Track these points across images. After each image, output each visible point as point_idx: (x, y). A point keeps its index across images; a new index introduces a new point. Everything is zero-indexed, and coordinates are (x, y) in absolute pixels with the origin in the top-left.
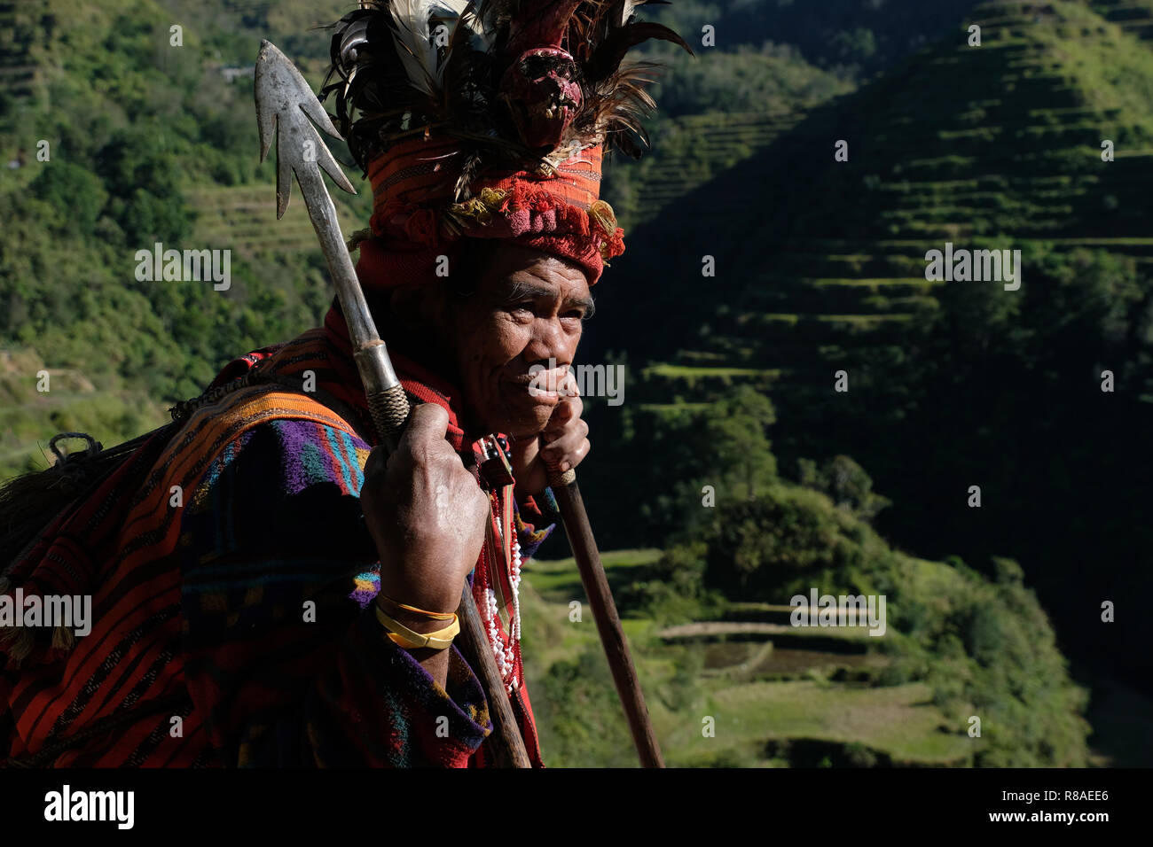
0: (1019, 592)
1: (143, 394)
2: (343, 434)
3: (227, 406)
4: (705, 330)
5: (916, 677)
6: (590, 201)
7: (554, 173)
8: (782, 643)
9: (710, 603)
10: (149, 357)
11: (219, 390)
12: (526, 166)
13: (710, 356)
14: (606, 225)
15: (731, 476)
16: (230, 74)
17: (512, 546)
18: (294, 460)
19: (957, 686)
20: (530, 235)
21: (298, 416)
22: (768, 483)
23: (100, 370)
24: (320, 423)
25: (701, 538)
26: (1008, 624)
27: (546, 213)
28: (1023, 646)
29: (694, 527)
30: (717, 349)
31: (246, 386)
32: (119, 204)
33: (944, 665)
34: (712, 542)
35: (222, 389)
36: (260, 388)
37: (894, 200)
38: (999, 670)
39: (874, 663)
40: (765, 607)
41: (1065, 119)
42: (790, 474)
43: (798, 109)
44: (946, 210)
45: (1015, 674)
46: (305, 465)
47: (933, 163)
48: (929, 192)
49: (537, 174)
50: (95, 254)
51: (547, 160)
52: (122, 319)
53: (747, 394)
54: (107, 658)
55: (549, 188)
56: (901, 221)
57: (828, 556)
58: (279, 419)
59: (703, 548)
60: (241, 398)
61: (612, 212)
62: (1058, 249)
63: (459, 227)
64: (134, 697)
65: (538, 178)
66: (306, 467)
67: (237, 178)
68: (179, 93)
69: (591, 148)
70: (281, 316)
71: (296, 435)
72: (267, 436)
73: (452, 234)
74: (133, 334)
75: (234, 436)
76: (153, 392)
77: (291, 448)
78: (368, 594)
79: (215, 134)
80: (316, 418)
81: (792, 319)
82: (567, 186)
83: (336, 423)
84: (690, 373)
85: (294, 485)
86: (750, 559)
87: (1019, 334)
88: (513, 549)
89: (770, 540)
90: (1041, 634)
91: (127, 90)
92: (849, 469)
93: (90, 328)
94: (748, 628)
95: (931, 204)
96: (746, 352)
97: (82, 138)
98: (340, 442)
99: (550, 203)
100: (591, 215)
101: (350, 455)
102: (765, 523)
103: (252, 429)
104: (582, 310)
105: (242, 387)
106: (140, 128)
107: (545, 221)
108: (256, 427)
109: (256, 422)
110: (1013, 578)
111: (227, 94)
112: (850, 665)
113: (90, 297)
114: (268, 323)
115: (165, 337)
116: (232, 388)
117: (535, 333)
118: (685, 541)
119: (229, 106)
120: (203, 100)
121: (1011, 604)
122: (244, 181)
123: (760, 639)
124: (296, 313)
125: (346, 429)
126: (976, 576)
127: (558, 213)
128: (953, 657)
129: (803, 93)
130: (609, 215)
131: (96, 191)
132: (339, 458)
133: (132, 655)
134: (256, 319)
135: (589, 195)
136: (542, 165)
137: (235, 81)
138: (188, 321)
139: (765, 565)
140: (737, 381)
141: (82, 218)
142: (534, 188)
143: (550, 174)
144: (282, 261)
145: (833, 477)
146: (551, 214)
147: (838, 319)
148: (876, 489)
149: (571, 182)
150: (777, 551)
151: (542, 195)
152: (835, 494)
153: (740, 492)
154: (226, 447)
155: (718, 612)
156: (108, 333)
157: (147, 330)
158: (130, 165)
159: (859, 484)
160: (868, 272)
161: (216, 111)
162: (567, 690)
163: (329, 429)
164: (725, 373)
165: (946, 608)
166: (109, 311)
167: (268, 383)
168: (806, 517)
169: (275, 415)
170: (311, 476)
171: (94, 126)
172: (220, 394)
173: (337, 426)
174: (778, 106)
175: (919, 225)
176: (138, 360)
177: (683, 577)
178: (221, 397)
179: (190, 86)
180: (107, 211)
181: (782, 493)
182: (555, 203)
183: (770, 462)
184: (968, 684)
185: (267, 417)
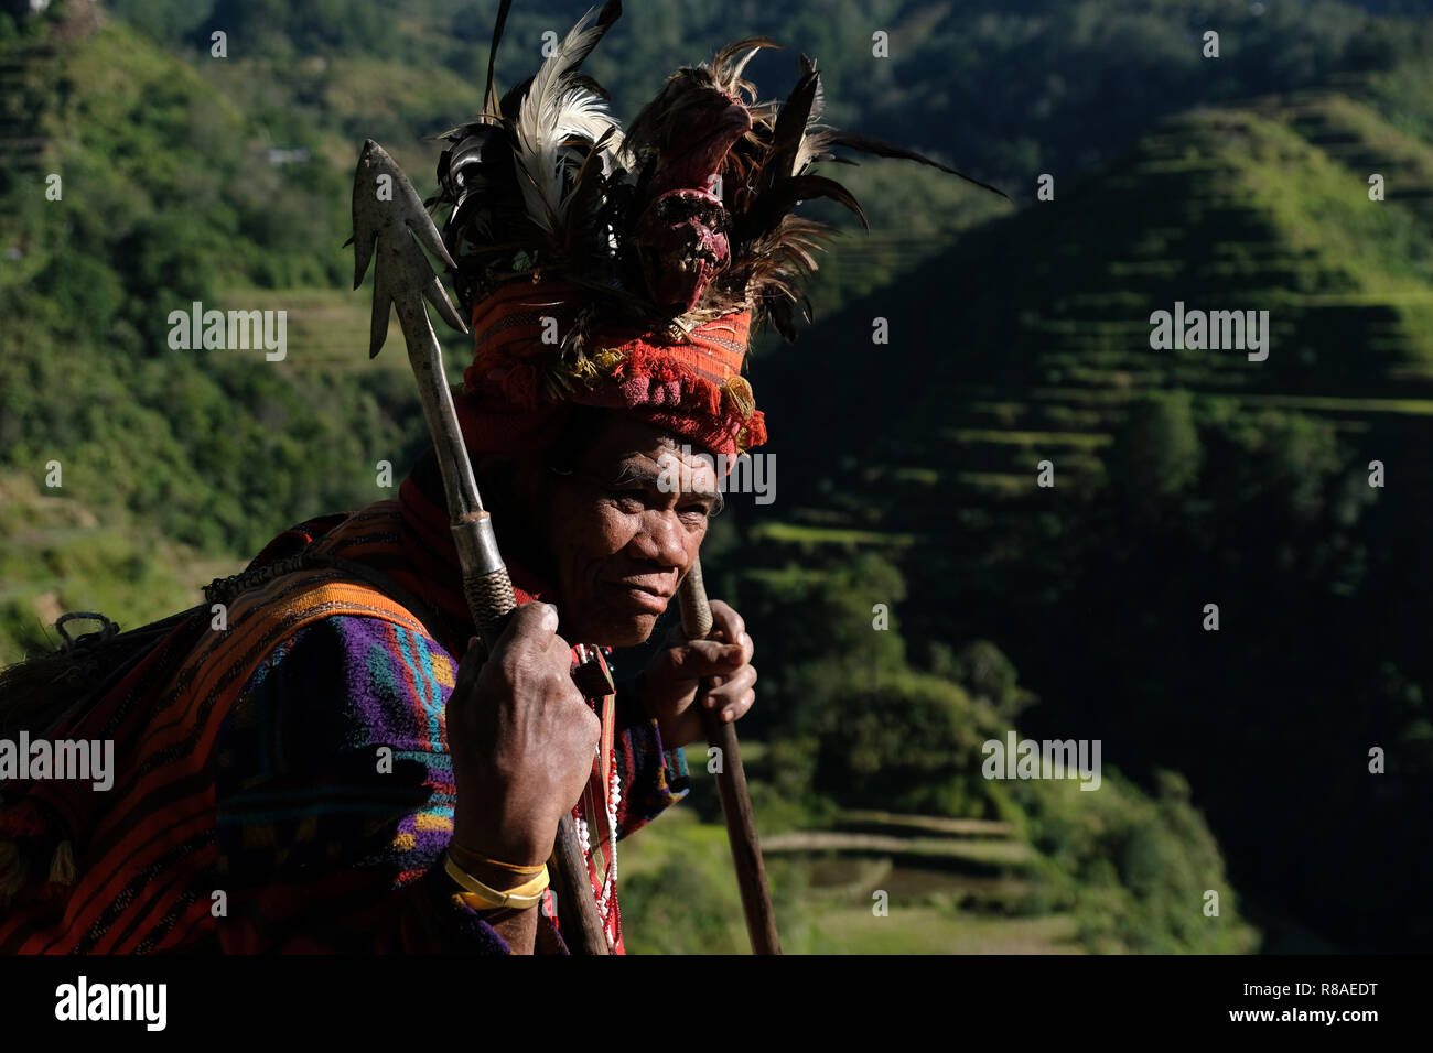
0: (1186, 814)
1: (154, 532)
2: (416, 635)
3: (276, 593)
4: (826, 486)
5: (1059, 908)
6: (727, 377)
7: (684, 337)
8: (902, 861)
9: (818, 810)
10: (164, 491)
11: (265, 571)
12: (652, 326)
13: (831, 516)
14: (742, 406)
15: (850, 661)
16: (278, 157)
17: (610, 778)
18: (358, 665)
19: (1106, 921)
20: (648, 408)
21: (363, 612)
22: (892, 670)
23: (105, 501)
24: (389, 621)
25: (811, 732)
26: (1169, 849)
27: (670, 384)
28: (1186, 875)
29: (803, 718)
30: (840, 508)
31: (298, 569)
32: (138, 306)
33: (1093, 895)
34: (824, 737)
35: (269, 569)
36: (316, 574)
37: (1054, 342)
38: (1157, 903)
39: (1011, 890)
40: (883, 818)
41: (1260, 257)
42: (919, 660)
43: (947, 230)
44: (1117, 357)
45: (1177, 910)
46: (371, 671)
47: (1102, 300)
48: (1096, 335)
49: (664, 336)
50: (107, 364)
51: (678, 321)
52: (134, 442)
53: (873, 563)
54: (117, 897)
55: (677, 355)
56: (1061, 368)
57: (960, 759)
58: (339, 615)
59: (812, 744)
60: (294, 587)
61: (750, 391)
62: (1246, 409)
63: (563, 389)
64: (148, 945)
65: (666, 342)
66: (372, 674)
67: (279, 279)
68: (215, 179)
69: (736, 313)
70: (324, 446)
71: (360, 635)
72: (326, 635)
73: (554, 397)
74: (145, 461)
75: (285, 634)
76: (167, 530)
77: (355, 652)
78: (445, 834)
79: (257, 228)
80: (384, 615)
81: (928, 477)
82: (700, 355)
83: (407, 622)
84: (807, 537)
85: (357, 696)
86: (867, 759)
87: (1195, 507)
88: (612, 781)
89: (892, 739)
90: (1207, 864)
91: (155, 171)
92: (989, 658)
93: (95, 451)
94: (863, 841)
95: (1098, 349)
96: (874, 514)
97: (97, 224)
98: (412, 645)
99: (676, 372)
100: (724, 392)
101: (423, 662)
102: (889, 717)
103: (306, 626)
104: (706, 504)
105: (294, 570)
106: (169, 216)
107: (668, 393)
108: (311, 624)
109: (310, 618)
110: (1176, 795)
111: (273, 182)
112: (981, 891)
113: (97, 415)
114: (309, 456)
115: (184, 465)
116: (281, 569)
117: (644, 525)
118: (792, 735)
119: (276, 196)
120: (245, 188)
121: (1174, 826)
122: (288, 284)
123: (875, 855)
124: (341, 443)
125: (419, 630)
126: (1134, 792)
127: (684, 386)
128: (1104, 885)
129: (953, 211)
130: (746, 394)
131: (110, 289)
132: (410, 664)
133: (148, 894)
134: (294, 449)
135: (727, 369)
136: (671, 327)
137: (284, 168)
138: (214, 448)
139: (887, 768)
140: (863, 548)
141: (92, 321)
142: (658, 353)
143: (679, 339)
144: (327, 381)
145: (970, 666)
146: (676, 387)
147: (985, 481)
148: (1022, 683)
149: (706, 351)
150: (901, 751)
151: (666, 363)
152: (972, 687)
153: (860, 679)
154: (274, 649)
155: (828, 820)
156: (118, 460)
157: (163, 456)
158: (153, 260)
159: (1000, 675)
160: (1022, 425)
161: (258, 201)
162: (644, 907)
163: (400, 629)
164: (848, 538)
165: (1097, 826)
166: (120, 432)
167: (325, 567)
168: (936, 712)
169: (334, 610)
170: (379, 685)
171: (113, 212)
172: (265, 575)
173: (408, 625)
174: (923, 226)
175: (1083, 373)
176: (150, 492)
177: (788, 778)
178: (267, 580)
179: (230, 170)
180: (123, 314)
181: (909, 683)
182: (682, 373)
183: (896, 646)
184: (1119, 919)
185: (325, 612)
